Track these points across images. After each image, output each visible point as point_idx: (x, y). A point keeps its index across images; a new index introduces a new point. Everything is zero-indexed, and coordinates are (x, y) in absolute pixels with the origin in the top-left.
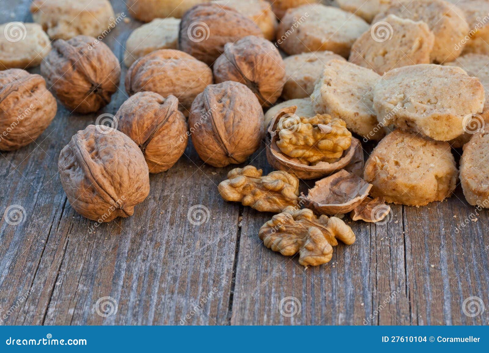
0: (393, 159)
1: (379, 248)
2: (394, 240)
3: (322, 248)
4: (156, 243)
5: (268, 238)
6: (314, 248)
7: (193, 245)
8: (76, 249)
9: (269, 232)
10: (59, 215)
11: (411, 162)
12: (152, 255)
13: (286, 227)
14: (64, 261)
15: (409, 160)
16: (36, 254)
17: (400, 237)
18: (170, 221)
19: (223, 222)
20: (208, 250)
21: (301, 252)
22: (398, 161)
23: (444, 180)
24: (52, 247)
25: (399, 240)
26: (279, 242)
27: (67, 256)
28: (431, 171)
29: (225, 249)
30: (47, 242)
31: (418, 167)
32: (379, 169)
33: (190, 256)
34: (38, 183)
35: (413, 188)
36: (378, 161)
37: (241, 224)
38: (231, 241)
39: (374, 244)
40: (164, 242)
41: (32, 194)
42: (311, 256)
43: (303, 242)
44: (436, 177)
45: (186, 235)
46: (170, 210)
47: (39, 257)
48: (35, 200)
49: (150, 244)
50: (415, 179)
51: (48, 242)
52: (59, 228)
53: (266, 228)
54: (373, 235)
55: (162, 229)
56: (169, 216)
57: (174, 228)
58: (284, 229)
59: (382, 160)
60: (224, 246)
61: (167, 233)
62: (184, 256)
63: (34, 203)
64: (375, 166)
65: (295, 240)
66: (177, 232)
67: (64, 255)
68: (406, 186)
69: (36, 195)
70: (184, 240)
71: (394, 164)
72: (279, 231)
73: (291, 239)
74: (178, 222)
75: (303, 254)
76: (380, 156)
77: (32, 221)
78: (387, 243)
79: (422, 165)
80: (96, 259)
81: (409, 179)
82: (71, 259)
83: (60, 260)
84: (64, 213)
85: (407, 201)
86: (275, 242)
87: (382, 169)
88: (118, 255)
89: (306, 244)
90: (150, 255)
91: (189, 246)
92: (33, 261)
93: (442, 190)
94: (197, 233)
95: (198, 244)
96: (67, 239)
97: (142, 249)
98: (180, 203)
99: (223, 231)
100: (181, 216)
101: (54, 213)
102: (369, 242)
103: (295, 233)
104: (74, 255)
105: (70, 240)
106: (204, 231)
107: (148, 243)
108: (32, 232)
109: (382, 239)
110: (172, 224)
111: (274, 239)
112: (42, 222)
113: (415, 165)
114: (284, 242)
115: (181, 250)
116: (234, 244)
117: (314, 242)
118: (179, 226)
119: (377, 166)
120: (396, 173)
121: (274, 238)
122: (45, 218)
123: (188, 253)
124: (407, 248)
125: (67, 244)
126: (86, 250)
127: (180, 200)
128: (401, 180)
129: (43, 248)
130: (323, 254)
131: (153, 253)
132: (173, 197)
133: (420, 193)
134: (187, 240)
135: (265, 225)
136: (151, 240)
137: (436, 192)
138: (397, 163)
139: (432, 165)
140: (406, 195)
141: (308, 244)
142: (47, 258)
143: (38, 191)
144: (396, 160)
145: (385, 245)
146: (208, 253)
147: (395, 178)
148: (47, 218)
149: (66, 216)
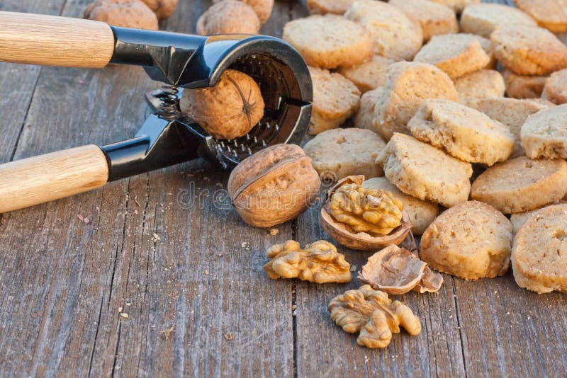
0: (450, 230)
1: (436, 343)
2: (450, 335)
3: (381, 332)
4: (211, 330)
5: (334, 311)
6: (373, 330)
7: (249, 333)
8: (130, 333)
9: (337, 306)
10: (107, 296)
11: (467, 236)
12: (210, 342)
13: (354, 305)
14: (120, 344)
15: (466, 233)
16: (90, 336)
17: (456, 332)
18: (223, 307)
19: (277, 310)
20: (265, 338)
21: (361, 332)
22: (455, 232)
23: (498, 258)
24: (106, 329)
25: (455, 335)
26: (343, 318)
27: (122, 340)
28: (485, 247)
29: (283, 338)
30: (99, 324)
31: (473, 241)
32: (435, 237)
33: (248, 344)
34: (80, 261)
35: (462, 260)
36: (436, 230)
37: (295, 313)
38: (288, 330)
39: (431, 339)
40: (220, 329)
41: (76, 273)
42: (369, 337)
43: (366, 323)
44: (490, 254)
45: (241, 322)
46: (221, 295)
47: (93, 338)
48: (80, 279)
49: (206, 329)
50: (467, 252)
51: (101, 324)
52: (110, 310)
53: (337, 301)
54: (429, 329)
55: (215, 315)
56: (221, 302)
57: (228, 315)
58: (352, 306)
59: (440, 229)
60: (281, 335)
61: (221, 319)
62: (242, 344)
63: (80, 282)
64: (431, 234)
65: (359, 319)
66: (231, 319)
67: (119, 339)
68: (456, 257)
69: (80, 273)
70: (240, 327)
71: (450, 233)
72: (348, 307)
73: (356, 317)
74: (231, 308)
75: (363, 334)
76: (439, 225)
77: (80, 301)
78: (444, 338)
79: (478, 240)
80: (153, 343)
81: (461, 251)
82: (126, 343)
83: (116, 343)
84: (112, 294)
85: (457, 272)
86: (340, 317)
87: (437, 237)
88: (175, 340)
89: (367, 325)
90: (207, 342)
91: (245, 334)
92: (88, 343)
93: (494, 268)
94: (252, 320)
95: (254, 331)
96: (119, 322)
97: (198, 335)
98: (230, 288)
99: (279, 319)
100: (233, 303)
101: (102, 293)
102: (426, 336)
103: (362, 313)
104: (129, 338)
105: (123, 323)
106: (258, 319)
107: (204, 329)
108: (82, 313)
109: (439, 334)
110: (225, 310)
111: (340, 314)
112: (90, 303)
113: (470, 238)
114: (348, 319)
115: (238, 337)
116: (291, 334)
117: (375, 325)
118: (232, 312)
119: (434, 234)
120: (450, 243)
121: (340, 312)
122: (93, 298)
123: (246, 340)
124: (464, 344)
125: (120, 326)
126: (141, 334)
127: (230, 286)
128: (453, 251)
129: (96, 330)
130: (381, 339)
131: (210, 339)
132: (222, 283)
133: (469, 267)
134: (243, 327)
135: (336, 298)
136: (206, 325)
137: (487, 268)
138: (453, 235)
139: (488, 242)
140: (456, 266)
141: (369, 326)
142: (102, 341)
143: (81, 269)
144: (453, 231)
145: (442, 340)
146: (266, 342)
147: (447, 248)
148: (96, 299)
149: (115, 298)
